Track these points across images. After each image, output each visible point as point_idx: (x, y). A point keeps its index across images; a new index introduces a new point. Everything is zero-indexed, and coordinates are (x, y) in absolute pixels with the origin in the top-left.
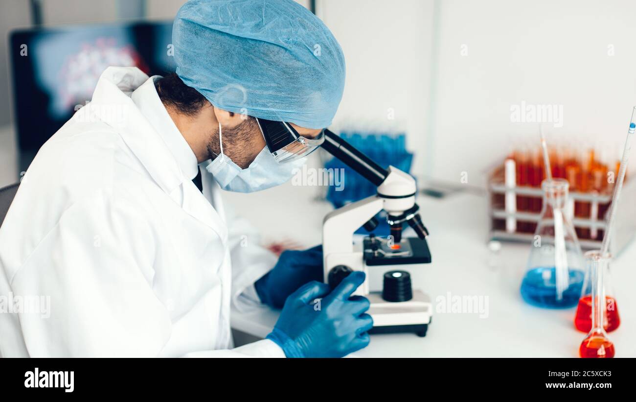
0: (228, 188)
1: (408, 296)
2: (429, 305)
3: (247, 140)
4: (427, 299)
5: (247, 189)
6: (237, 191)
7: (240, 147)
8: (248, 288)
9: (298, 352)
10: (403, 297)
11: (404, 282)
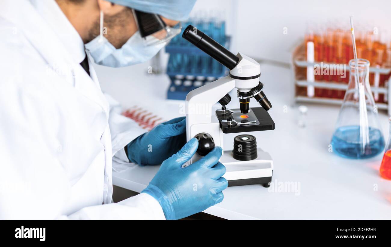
0: (101, 63)
1: (254, 156)
2: (271, 162)
3: (123, 26)
4: (269, 157)
5: (116, 64)
6: (108, 65)
7: (117, 31)
8: (119, 152)
9: (169, 205)
10: (250, 156)
11: (251, 144)
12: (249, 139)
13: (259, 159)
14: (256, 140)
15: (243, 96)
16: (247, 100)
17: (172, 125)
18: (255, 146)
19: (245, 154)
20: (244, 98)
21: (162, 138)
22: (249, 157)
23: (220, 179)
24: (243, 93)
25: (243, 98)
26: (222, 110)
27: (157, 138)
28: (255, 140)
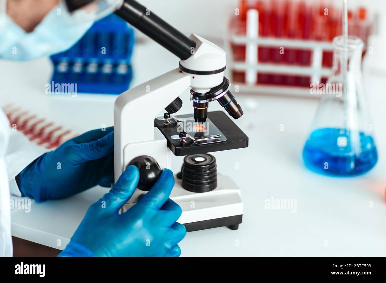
1: (213, 185)
10: (208, 185)
11: (209, 169)
12: (206, 160)
13: (220, 189)
14: (217, 162)
15: (199, 98)
16: (205, 105)
17: (90, 144)
18: (215, 171)
19: (201, 184)
20: (202, 102)
21: (75, 165)
22: (207, 188)
23: (175, 226)
24: (200, 94)
25: (199, 101)
26: (163, 119)
27: (68, 165)
28: (215, 161)
